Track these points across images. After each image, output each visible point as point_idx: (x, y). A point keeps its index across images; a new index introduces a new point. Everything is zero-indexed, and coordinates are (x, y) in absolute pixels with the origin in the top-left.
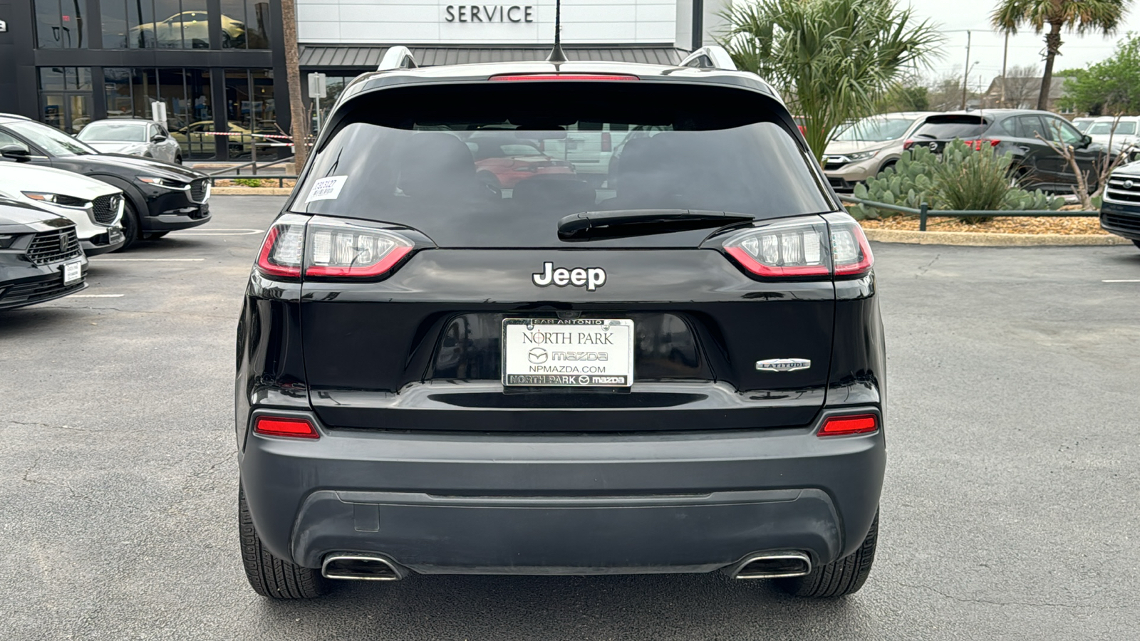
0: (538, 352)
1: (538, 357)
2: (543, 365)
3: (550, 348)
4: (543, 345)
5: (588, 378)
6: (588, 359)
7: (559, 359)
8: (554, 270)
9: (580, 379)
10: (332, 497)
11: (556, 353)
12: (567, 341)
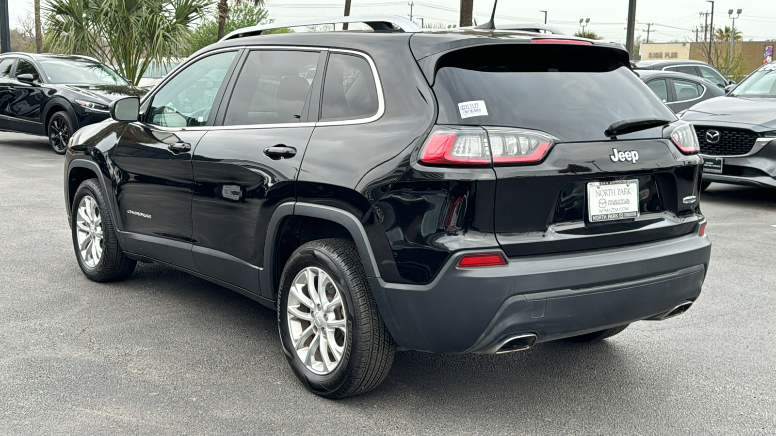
0: (602, 201)
1: (602, 204)
2: (604, 209)
3: (608, 198)
4: (604, 197)
5: (623, 214)
6: (622, 203)
7: (611, 204)
8: (618, 152)
9: (620, 215)
10: (521, 299)
11: (609, 201)
12: (613, 194)
